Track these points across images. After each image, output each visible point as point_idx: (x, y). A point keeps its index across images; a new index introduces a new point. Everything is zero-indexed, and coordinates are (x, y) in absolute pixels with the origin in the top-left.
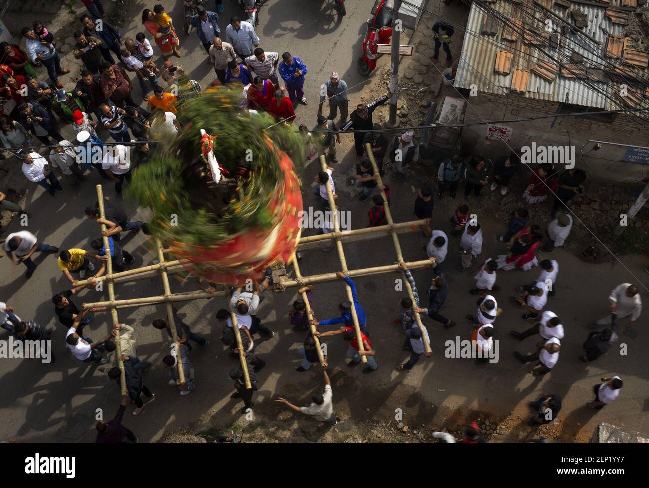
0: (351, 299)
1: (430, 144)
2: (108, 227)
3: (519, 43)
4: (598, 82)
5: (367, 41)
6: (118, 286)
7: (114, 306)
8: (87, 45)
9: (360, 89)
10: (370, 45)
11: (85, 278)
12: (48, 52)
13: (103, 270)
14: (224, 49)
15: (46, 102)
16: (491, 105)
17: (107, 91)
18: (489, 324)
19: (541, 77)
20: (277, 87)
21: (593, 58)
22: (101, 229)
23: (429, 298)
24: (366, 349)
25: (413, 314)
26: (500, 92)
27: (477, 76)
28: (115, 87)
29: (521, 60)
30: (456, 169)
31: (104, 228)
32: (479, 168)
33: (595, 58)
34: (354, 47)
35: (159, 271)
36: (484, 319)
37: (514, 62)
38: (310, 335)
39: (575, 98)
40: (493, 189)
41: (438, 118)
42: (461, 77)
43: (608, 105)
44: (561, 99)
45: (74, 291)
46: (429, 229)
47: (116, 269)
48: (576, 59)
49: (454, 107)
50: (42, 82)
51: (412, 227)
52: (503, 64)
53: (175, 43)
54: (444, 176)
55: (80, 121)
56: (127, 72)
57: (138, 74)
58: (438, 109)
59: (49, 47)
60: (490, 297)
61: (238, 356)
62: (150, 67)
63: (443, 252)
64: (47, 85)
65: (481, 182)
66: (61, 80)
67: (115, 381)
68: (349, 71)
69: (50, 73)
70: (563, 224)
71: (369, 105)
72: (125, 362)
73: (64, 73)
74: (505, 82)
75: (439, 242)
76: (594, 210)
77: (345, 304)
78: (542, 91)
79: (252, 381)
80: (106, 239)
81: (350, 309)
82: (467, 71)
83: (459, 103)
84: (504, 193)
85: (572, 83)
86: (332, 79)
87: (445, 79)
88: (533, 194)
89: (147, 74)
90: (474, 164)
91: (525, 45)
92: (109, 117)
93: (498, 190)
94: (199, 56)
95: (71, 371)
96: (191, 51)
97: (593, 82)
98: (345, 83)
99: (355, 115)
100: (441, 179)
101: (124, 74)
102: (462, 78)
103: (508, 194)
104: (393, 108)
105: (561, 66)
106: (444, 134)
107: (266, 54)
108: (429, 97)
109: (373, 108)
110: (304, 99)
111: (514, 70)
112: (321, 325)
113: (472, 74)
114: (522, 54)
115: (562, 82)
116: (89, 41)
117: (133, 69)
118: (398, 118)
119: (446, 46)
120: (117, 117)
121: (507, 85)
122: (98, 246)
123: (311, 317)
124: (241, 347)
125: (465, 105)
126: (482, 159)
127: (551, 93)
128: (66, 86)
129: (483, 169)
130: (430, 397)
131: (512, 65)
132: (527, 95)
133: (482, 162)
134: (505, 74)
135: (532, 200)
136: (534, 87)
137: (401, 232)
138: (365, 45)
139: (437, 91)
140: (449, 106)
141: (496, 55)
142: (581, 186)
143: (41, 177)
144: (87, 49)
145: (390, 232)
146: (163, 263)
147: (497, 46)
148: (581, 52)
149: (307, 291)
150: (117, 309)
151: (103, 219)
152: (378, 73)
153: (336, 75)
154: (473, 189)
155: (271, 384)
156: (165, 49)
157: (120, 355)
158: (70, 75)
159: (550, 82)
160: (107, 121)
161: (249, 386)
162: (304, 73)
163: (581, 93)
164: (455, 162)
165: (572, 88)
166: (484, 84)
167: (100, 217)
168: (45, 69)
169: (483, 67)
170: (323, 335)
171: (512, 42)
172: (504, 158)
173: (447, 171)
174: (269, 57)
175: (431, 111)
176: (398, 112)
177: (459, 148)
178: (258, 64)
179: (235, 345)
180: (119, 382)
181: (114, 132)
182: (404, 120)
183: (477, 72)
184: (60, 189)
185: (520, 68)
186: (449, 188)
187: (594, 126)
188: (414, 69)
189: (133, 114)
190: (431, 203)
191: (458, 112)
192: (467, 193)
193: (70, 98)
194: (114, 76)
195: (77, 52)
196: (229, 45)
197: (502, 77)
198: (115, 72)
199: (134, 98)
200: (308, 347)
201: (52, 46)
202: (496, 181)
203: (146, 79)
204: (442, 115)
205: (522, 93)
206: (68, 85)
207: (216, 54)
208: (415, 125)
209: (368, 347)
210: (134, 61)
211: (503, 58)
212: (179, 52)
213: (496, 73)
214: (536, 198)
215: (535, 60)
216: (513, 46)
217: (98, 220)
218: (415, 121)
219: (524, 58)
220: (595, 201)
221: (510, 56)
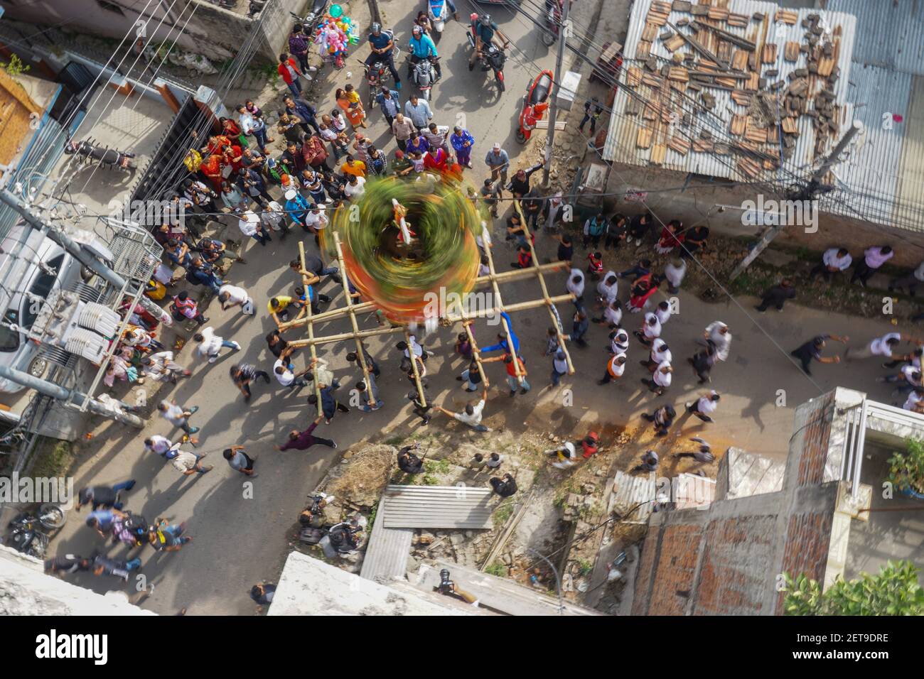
0: (507, 330)
1: (577, 203)
2: (308, 277)
3: (658, 121)
4: (724, 155)
5: (523, 114)
6: (317, 326)
7: (313, 343)
8: (288, 123)
9: (517, 155)
10: (526, 118)
11: (287, 321)
12: (258, 125)
13: (302, 312)
14: (405, 123)
15: (258, 168)
16: (630, 172)
17: (308, 159)
18: (622, 354)
19: (675, 151)
20: (448, 155)
21: (720, 135)
22: (302, 278)
23: (572, 328)
24: (521, 370)
25: (558, 339)
26: (641, 164)
27: (622, 149)
28: (315, 155)
29: (659, 137)
30: (599, 225)
31: (305, 278)
32: (619, 225)
33: (721, 136)
34: (511, 119)
35: (348, 312)
36: (618, 349)
37: (653, 138)
38: (474, 360)
39: (704, 168)
40: (629, 240)
41: (584, 182)
42: (609, 150)
43: (732, 175)
44: (693, 170)
45: (280, 331)
46: (568, 269)
47: (315, 311)
48: (705, 136)
49: (599, 173)
50: (254, 152)
51: (554, 268)
52: (644, 140)
53: (363, 116)
54: (589, 231)
55: (286, 183)
56: (324, 142)
57: (332, 144)
58: (585, 173)
59: (258, 121)
60: (622, 331)
61: (414, 381)
62: (342, 138)
63: (580, 288)
64: (258, 154)
65: (621, 236)
66: (268, 147)
67: (314, 406)
68: (507, 140)
69: (259, 142)
70: (677, 267)
71: (527, 171)
72: (321, 389)
73: (270, 142)
74: (645, 155)
75: (577, 280)
76: (713, 258)
77: (502, 335)
78: (676, 163)
79: (426, 400)
80: (306, 288)
81: (506, 338)
82: (613, 145)
83: (603, 169)
84: (638, 244)
85: (702, 156)
86: (494, 149)
87: (589, 147)
88: (663, 246)
89: (340, 144)
90: (615, 221)
91: (663, 123)
92: (310, 181)
93: (633, 241)
94: (382, 127)
95: (278, 393)
96: (375, 122)
97: (720, 155)
98: (505, 152)
99: (516, 179)
100: (586, 233)
101: (321, 144)
102: (609, 152)
103: (641, 245)
104: (546, 173)
105: (693, 141)
106: (590, 196)
107: (439, 128)
108: (576, 162)
109: (530, 173)
110: (470, 164)
111: (653, 145)
112: (482, 351)
113: (617, 148)
114: (660, 132)
115: (693, 155)
116: (291, 119)
117: (329, 140)
118: (549, 181)
119: (593, 121)
120: (316, 181)
121: (647, 158)
122: (300, 293)
123: (474, 346)
124: (417, 373)
125: (609, 171)
126: (623, 217)
127: (684, 164)
128: (272, 153)
129: (622, 226)
130: (574, 414)
131: (652, 141)
132: (664, 167)
133: (623, 220)
134: (646, 149)
135: (662, 251)
136: (670, 160)
137: (546, 272)
138: (522, 117)
139: (582, 157)
140: (594, 172)
141: (638, 132)
142: (705, 241)
143: (253, 232)
144: (289, 126)
145: (536, 273)
146: (351, 306)
147: (638, 125)
148: (710, 129)
149: (470, 325)
150: (315, 345)
151: (304, 270)
152: (532, 141)
153: (498, 146)
154: (612, 241)
155: (439, 401)
156: (353, 122)
157: (317, 384)
158: (275, 143)
159: (683, 155)
160: (308, 184)
161: (425, 405)
162: (472, 143)
163: (709, 165)
164: (599, 220)
165: (701, 161)
166: (628, 157)
167: (301, 268)
168: (255, 139)
169: (627, 142)
170: (485, 360)
171: (651, 120)
172: (641, 217)
173: (592, 227)
174: (441, 130)
175: (577, 175)
176: (550, 175)
177: (601, 206)
178: (431, 136)
179: (412, 371)
180: (317, 406)
181: (314, 193)
182: (555, 182)
183: (622, 146)
184: (270, 240)
185: (658, 143)
186: (593, 240)
187: (718, 191)
188: (563, 138)
189: (330, 180)
190: (571, 248)
191: (602, 176)
192: (607, 245)
193: (278, 165)
194: (313, 146)
195: (281, 128)
196: (409, 120)
197: (642, 151)
198: (315, 142)
199: (328, 162)
200: (473, 371)
201: (260, 120)
202: (633, 235)
203: (339, 148)
204: (589, 180)
205: (660, 165)
206: (275, 152)
207: (398, 127)
208: (564, 186)
209: (523, 368)
210: (330, 134)
211: (644, 135)
212: (364, 124)
213: (638, 147)
214: (665, 249)
215: (671, 137)
216: (653, 123)
217: (300, 271)
218: (564, 182)
219: (661, 136)
220: (714, 251)
221: (650, 133)
